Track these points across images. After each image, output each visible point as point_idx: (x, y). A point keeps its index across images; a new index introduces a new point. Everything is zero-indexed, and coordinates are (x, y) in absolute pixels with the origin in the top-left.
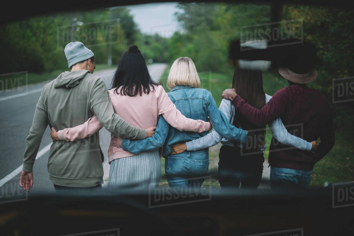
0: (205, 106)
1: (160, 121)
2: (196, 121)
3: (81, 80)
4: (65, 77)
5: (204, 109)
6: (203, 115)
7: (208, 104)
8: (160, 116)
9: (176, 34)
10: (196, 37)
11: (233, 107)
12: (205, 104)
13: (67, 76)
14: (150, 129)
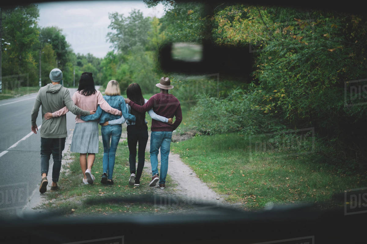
0: (120, 104)
1: (98, 108)
2: (114, 109)
3: (59, 90)
4: (51, 88)
5: (119, 105)
6: (118, 108)
7: (121, 103)
8: (98, 106)
9: (110, 54)
10: (131, 58)
11: (129, 106)
12: (120, 103)
13: (53, 87)
14: (91, 111)
